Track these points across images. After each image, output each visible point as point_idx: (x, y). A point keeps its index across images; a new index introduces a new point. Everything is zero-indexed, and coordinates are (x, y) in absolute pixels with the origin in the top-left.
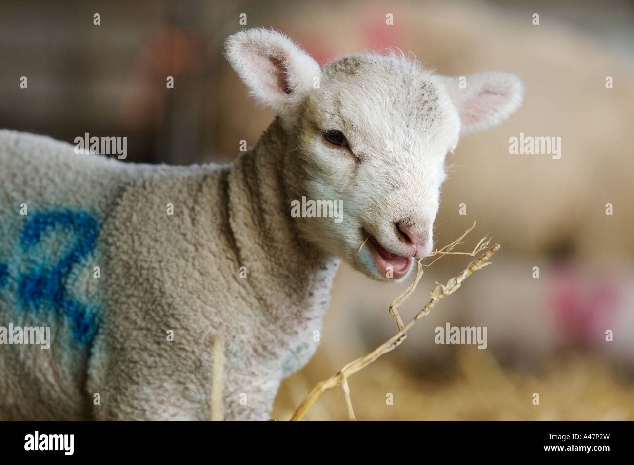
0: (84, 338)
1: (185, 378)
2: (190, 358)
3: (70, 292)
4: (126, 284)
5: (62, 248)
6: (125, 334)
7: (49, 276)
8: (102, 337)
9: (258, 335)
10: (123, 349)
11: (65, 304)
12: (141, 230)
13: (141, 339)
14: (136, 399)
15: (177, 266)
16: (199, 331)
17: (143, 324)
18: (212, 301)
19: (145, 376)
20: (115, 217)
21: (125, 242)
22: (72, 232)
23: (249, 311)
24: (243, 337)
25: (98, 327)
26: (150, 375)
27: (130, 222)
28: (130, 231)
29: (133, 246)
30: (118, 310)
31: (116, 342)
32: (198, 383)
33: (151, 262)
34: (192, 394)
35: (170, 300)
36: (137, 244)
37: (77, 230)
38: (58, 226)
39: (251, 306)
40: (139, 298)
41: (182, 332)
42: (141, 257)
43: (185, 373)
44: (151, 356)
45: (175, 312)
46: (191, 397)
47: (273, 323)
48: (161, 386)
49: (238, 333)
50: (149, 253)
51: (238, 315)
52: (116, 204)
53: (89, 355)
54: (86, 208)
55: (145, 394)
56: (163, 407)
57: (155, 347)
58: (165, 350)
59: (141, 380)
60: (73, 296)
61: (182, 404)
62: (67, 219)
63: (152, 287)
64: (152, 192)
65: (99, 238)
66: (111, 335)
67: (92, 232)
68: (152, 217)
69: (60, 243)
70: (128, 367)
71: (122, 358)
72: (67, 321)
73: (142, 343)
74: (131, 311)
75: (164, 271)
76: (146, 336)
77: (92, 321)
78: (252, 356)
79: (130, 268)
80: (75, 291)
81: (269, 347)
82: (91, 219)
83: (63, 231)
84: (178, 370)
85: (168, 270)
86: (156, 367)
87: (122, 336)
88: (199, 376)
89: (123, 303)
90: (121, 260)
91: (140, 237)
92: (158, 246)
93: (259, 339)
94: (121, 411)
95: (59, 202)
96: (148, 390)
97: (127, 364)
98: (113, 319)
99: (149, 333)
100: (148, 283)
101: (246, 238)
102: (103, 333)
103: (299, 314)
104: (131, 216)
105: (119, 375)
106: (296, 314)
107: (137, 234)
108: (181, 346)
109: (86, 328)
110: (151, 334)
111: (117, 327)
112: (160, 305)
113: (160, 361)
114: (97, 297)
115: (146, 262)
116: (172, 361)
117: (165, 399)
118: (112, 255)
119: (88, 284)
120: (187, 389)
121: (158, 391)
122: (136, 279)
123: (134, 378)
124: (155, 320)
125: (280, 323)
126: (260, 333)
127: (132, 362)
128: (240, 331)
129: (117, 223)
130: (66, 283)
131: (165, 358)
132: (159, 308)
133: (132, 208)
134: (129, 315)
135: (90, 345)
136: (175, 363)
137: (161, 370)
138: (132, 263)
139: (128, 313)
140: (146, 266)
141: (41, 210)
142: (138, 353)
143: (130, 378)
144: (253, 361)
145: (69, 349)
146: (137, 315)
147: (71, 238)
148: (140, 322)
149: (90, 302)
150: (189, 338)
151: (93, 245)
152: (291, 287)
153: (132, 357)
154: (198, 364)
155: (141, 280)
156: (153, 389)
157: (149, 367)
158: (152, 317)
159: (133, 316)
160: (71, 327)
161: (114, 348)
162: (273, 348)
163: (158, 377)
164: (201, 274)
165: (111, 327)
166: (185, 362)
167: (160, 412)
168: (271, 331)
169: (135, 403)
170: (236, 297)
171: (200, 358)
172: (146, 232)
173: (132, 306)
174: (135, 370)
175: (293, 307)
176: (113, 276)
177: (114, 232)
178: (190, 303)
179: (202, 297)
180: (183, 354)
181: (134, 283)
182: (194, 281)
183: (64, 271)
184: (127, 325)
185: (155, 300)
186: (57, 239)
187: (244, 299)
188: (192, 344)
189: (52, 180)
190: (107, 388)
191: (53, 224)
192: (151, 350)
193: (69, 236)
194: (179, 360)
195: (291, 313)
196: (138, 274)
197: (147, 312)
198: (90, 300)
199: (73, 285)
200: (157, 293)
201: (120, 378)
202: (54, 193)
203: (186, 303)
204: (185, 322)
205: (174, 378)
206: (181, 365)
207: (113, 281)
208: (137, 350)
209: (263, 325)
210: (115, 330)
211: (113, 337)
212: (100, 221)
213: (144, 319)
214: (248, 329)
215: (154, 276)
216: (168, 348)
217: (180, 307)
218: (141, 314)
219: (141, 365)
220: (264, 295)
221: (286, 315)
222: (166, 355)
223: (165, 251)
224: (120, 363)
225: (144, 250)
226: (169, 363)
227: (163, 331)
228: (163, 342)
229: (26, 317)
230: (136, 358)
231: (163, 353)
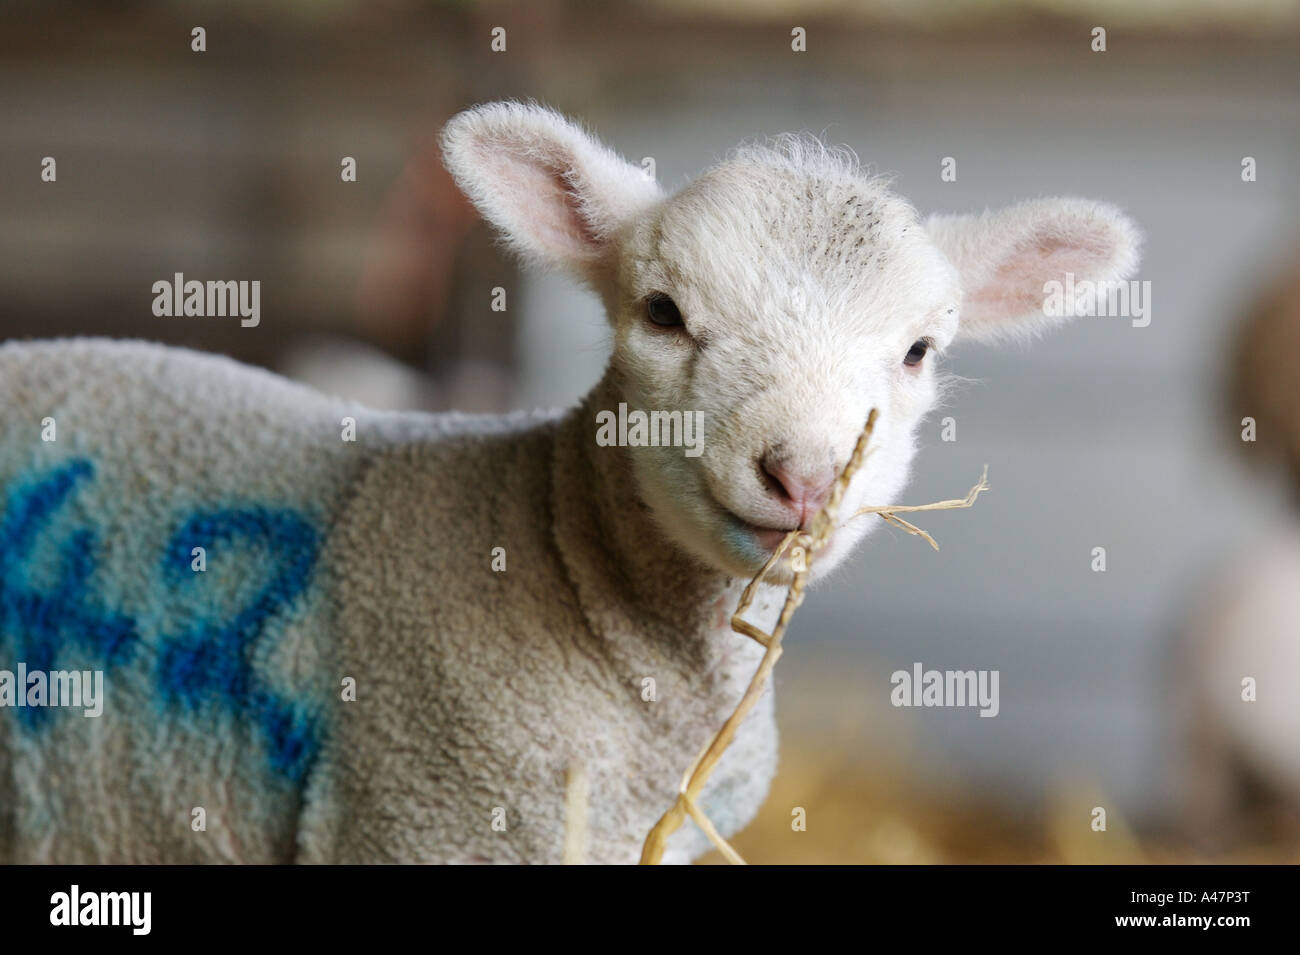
0: (292, 770)
1: (492, 849)
3: (260, 676)
4: (371, 658)
5: (247, 585)
6: (369, 762)
7: (220, 642)
8: (327, 767)
9: (636, 760)
10: (367, 792)
11: (252, 701)
12: (397, 547)
13: (400, 769)
15: (469, 618)
16: (510, 752)
17: (405, 740)
18: (533, 691)
19: (410, 846)
20: (349, 522)
21: (369, 572)
22: (266, 552)
23: (613, 711)
24: (605, 764)
25: (320, 747)
26: (421, 843)
27: (379, 530)
28: (379, 548)
29: (384, 581)
30: (355, 713)
31: (352, 778)
33: (418, 613)
35: (454, 692)
36: (391, 577)
37: (275, 548)
38: (239, 540)
39: (614, 698)
40: (397, 685)
41: (480, 754)
42: (400, 603)
43: (492, 838)
44: (422, 805)
45: (465, 715)
47: (664, 735)
49: (591, 756)
50: (414, 593)
51: (589, 718)
52: (352, 494)
53: (300, 804)
54: (294, 503)
57: (428, 786)
58: (449, 792)
59: (403, 853)
60: (267, 684)
62: (256, 524)
63: (420, 665)
65: (319, 565)
66: (343, 762)
67: (305, 552)
68: (420, 519)
69: (242, 574)
70: (377, 828)
71: (364, 811)
72: (257, 734)
73: (405, 780)
74: (381, 713)
75: (443, 630)
76: (410, 764)
77: (309, 733)
78: (627, 803)
79: (377, 626)
80: (271, 673)
81: (662, 783)
82: (305, 526)
83: (248, 549)
84: (476, 833)
85: (449, 629)
86: (431, 828)
87: (364, 766)
88: (518, 845)
89: (364, 698)
90: (361, 609)
91: (396, 560)
92: (431, 579)
93: (638, 767)
95: (240, 491)
97: (375, 821)
98: (345, 729)
99: (417, 758)
100: (414, 657)
102: (328, 760)
103: (710, 715)
104: (380, 517)
105: (361, 844)
106: (705, 716)
107: (391, 556)
108: (480, 784)
109: (297, 750)
110: (421, 760)
111: (355, 747)
112: (436, 700)
113: (440, 815)
114: (315, 686)
115: (407, 612)
116: (463, 814)
118: (344, 599)
119: (297, 658)
122: (392, 648)
123: (389, 849)
124: (427, 732)
125: (675, 734)
126: (640, 756)
127: (384, 818)
128: (596, 753)
129: (354, 533)
130: (252, 657)
131: (448, 807)
132: (435, 706)
133: (381, 501)
134: (375, 721)
135: (302, 783)
136: (469, 818)
137: (442, 833)
138: (381, 615)
139: (373, 717)
140: (409, 622)
141: (205, 507)
142: (395, 799)
143: (382, 851)
144: (631, 813)
145: (261, 791)
146: (391, 721)
147: (264, 564)
148: (398, 736)
149: (303, 696)
150: (494, 767)
151: (306, 578)
153: (384, 808)
154: (515, 820)
155: (401, 650)
157: (419, 828)
158: (422, 728)
159: (384, 725)
160: (264, 745)
161: (350, 791)
162: (668, 784)
163: (436, 848)
164: (514, 639)
165: (344, 747)
166: (489, 816)
168: (662, 751)
170: (582, 682)
171: (517, 807)
172: (409, 551)
173: (382, 703)
174: (390, 835)
175: (696, 701)
176: (346, 642)
177: (347, 553)
178: (491, 698)
179: (514, 683)
180: (484, 800)
181: (387, 655)
182: (500, 652)
183: (249, 631)
184: (373, 741)
185: (427, 691)
186: (236, 567)
187: (596, 685)
188: (501, 779)
189: (228, 447)
191: (227, 535)
192: (420, 793)
193: (260, 560)
194: (477, 812)
195: (696, 714)
196: (393, 637)
197: (412, 716)
198: (304, 690)
199: (266, 660)
200: (430, 675)
201: (361, 851)
202: (230, 471)
203: (484, 697)
204: (485, 736)
205: (470, 849)
206: (483, 823)
207: (345, 652)
208: (393, 794)
209: (643, 738)
210: (351, 752)
211: (347, 767)
212: (322, 530)
213: (407, 729)
214: (612, 746)
215: (423, 642)
216: (455, 788)
217: (473, 705)
218: (399, 719)
219: (402, 824)
220: (633, 677)
221: (685, 718)
222: (450, 802)
223: (445, 590)
224: (361, 821)
225: (406, 588)
226: (459, 818)
227: (445, 754)
228: (445, 776)
229: (173, 726)
230: (392, 809)
231: (445, 797)
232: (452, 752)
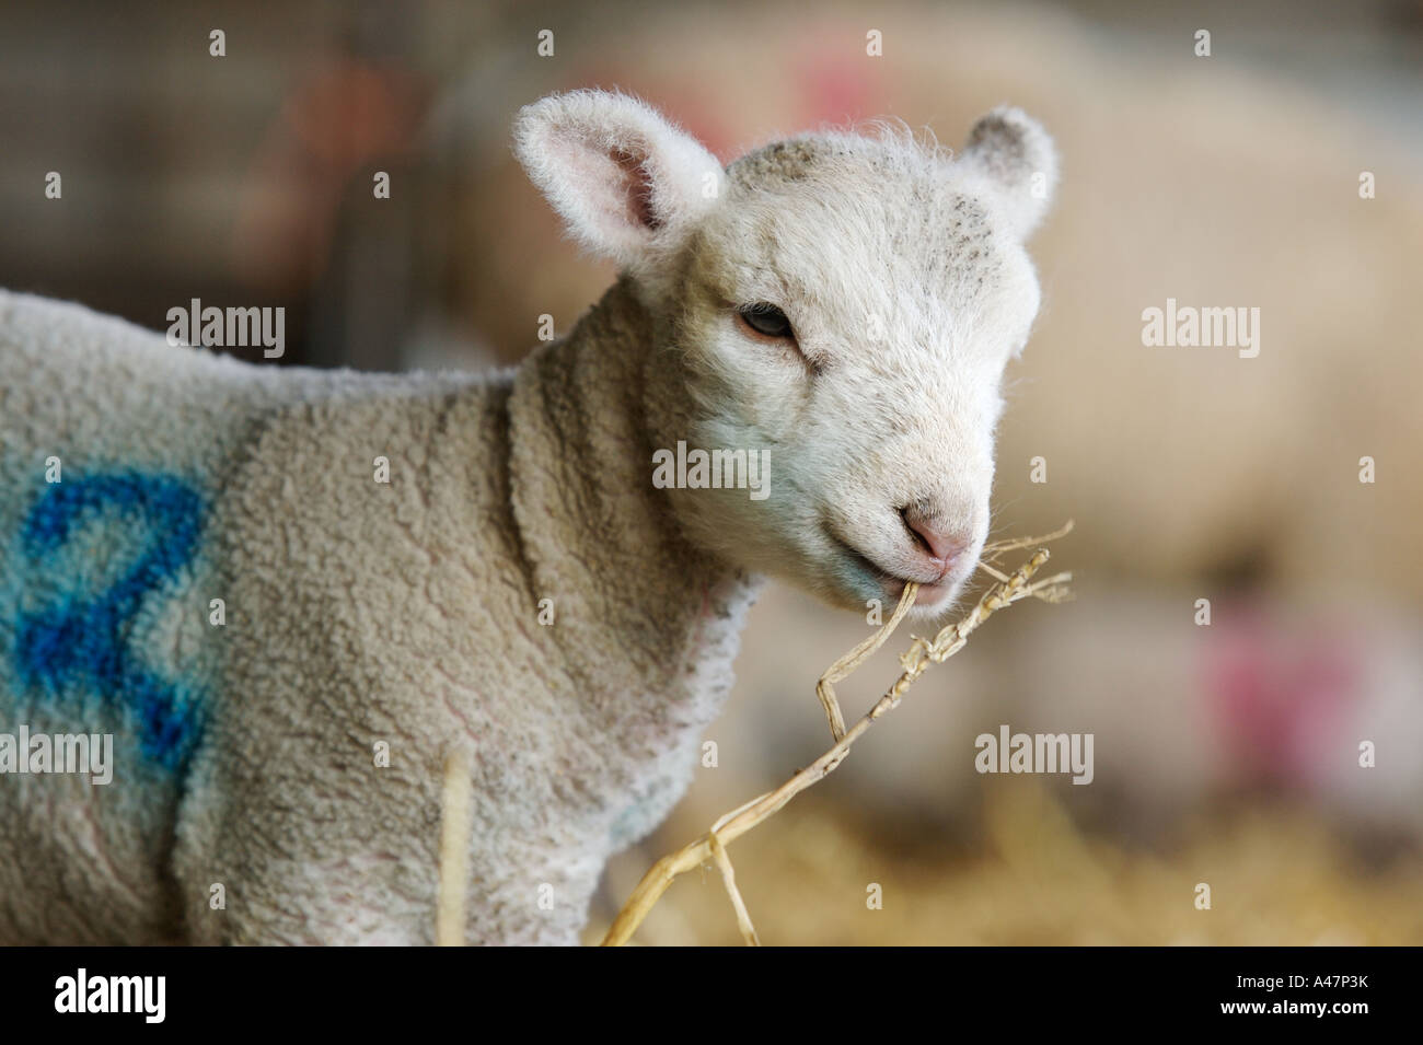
0: (169, 757)
1: (400, 846)
2: (415, 802)
3: (137, 654)
4: (268, 634)
5: (119, 556)
6: (263, 747)
7: (88, 618)
8: (211, 753)
9: (565, 756)
10: (258, 779)
11: (127, 681)
12: (303, 515)
13: (300, 756)
14: (286, 891)
15: (389, 596)
16: (436, 740)
17: (307, 725)
18: (468, 674)
19: (307, 841)
20: (243, 487)
21: (268, 542)
22: (142, 520)
23: (550, 702)
24: (534, 758)
25: (202, 731)
26: (321, 837)
27: (280, 497)
28: (279, 516)
29: (287, 553)
30: (247, 694)
31: (242, 764)
32: (428, 858)
33: (327, 586)
34: (414, 882)
35: (372, 671)
36: (295, 547)
37: (152, 516)
38: (110, 508)
39: (555, 688)
40: (299, 665)
41: (398, 742)
42: (306, 575)
43: (400, 834)
44: (323, 795)
45: (384, 697)
46: (411, 889)
47: (602, 730)
48: (344, 864)
49: (525, 748)
50: (322, 565)
51: (526, 708)
52: (244, 458)
53: (180, 792)
54: (173, 468)
55: (307, 881)
56: (348, 909)
57: (333, 775)
58: (357, 783)
59: (298, 849)
60: (144, 663)
61: (391, 903)
62: (131, 491)
63: (328, 641)
64: (330, 431)
65: (205, 534)
66: (232, 748)
67: (189, 520)
68: (330, 485)
69: (115, 545)
70: (268, 819)
71: (255, 800)
72: (130, 718)
73: (304, 767)
74: (279, 695)
75: (360, 604)
76: (312, 750)
77: (189, 717)
78: (550, 801)
79: (278, 599)
80: (149, 652)
81: (590, 784)
82: (187, 492)
83: (122, 517)
84: (384, 828)
85: (369, 604)
86: (333, 821)
87: (256, 751)
88: (429, 843)
89: (259, 678)
90: (260, 581)
91: (301, 530)
92: (343, 550)
93: (567, 763)
94: (250, 916)
95: (110, 455)
96: (313, 872)
97: (266, 812)
98: (235, 713)
99: (320, 744)
100: (320, 633)
101: (548, 539)
102: (212, 745)
103: (659, 712)
104: (282, 483)
105: (249, 837)
107: (294, 524)
108: (396, 774)
109: (175, 735)
110: (325, 746)
111: (246, 731)
112: (347, 680)
113: (344, 807)
114: (199, 665)
115: (316, 585)
116: (371, 807)
117: (350, 891)
118: (236, 571)
119: (179, 635)
120: (402, 869)
121: (337, 874)
122: (294, 624)
123: (283, 843)
124: (333, 716)
125: (617, 729)
126: (570, 749)
127: (279, 808)
128: (529, 745)
129: (249, 501)
130: (129, 633)
131: (354, 799)
132: (345, 688)
133: (282, 466)
134: (273, 703)
135: (183, 770)
136: (377, 811)
137: (346, 826)
138: (283, 588)
139: (270, 698)
140: (316, 595)
141: (70, 472)
142: (292, 788)
143: (274, 845)
144: (552, 813)
145: (131, 781)
146: (291, 703)
147: (139, 535)
148: (299, 720)
149: (185, 676)
150: (413, 756)
151: (191, 549)
152: (646, 650)
153: (279, 797)
154: (432, 815)
155: (305, 626)
156: (325, 869)
157: (319, 821)
158: (328, 709)
159: (283, 707)
160: (137, 731)
161: (237, 778)
162: (598, 785)
163: (338, 843)
164: (444, 614)
165: (232, 730)
166: (401, 810)
167: (340, 920)
168: (595, 747)
169: (283, 899)
170: (524, 669)
171: (437, 801)
172: (317, 520)
173: (280, 683)
174: (284, 827)
175: (648, 696)
176: (238, 616)
177: (241, 520)
178: (417, 679)
179: (446, 664)
180: (399, 793)
181: (288, 632)
182: (427, 630)
183: (123, 607)
184: (269, 725)
185: (336, 670)
186: (106, 536)
187: (540, 673)
188: (421, 768)
189: (94, 405)
190: (218, 865)
191: (97, 503)
192: (324, 783)
193: (136, 530)
194: (388, 806)
195: (643, 708)
196: (297, 611)
197: (315, 698)
198: (185, 672)
199: (145, 638)
200: (341, 654)
201: (249, 845)
202: (97, 433)
203: (410, 678)
204: (407, 721)
205: (375, 845)
206: (392, 817)
207: (236, 628)
208: (291, 782)
209: (578, 732)
210: (240, 737)
211: (234, 752)
212: (208, 496)
213: (309, 712)
214: (545, 739)
215: (332, 617)
216: (363, 778)
217: (395, 687)
218: (301, 702)
219: (300, 815)
220: (585, 665)
221: (631, 711)
222: (357, 794)
223: (362, 561)
224: (250, 811)
225: (313, 559)
226: (365, 810)
227: (353, 741)
228: (351, 765)
229: (33, 710)
230: (288, 798)
231: (351, 788)
232: (363, 739)
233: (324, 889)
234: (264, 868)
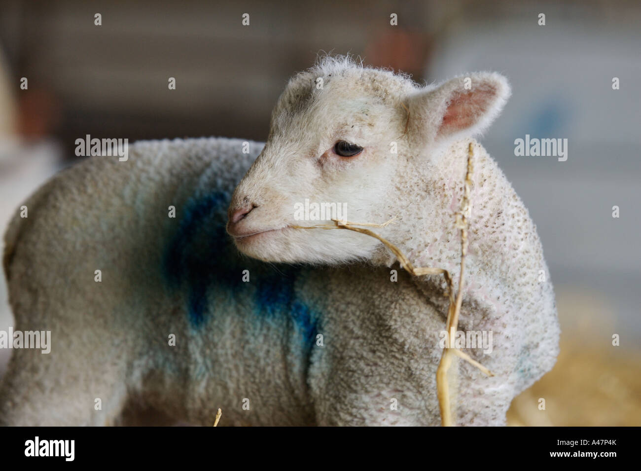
1: (402, 386)
2: (403, 367)
6: (344, 343)
10: (342, 358)
11: (294, 308)
13: (357, 347)
14: (355, 407)
16: (401, 340)
17: (360, 333)
19: (362, 384)
26: (368, 383)
30: (338, 319)
31: (336, 351)
32: (415, 390)
34: (411, 401)
40: (358, 306)
43: (401, 381)
44: (368, 365)
46: (410, 404)
48: (379, 395)
55: (364, 403)
56: (382, 415)
57: (370, 355)
58: (380, 358)
59: (359, 388)
60: (302, 301)
61: (402, 411)
66: (332, 344)
70: (347, 375)
71: (341, 367)
72: (297, 327)
73: (359, 352)
74: (350, 320)
76: (362, 344)
84: (394, 378)
86: (372, 376)
87: (341, 345)
88: (414, 384)
94: (341, 419)
96: (366, 398)
97: (346, 372)
99: (366, 341)
108: (393, 354)
110: (367, 343)
111: (337, 336)
112: (373, 314)
113: (376, 370)
116: (387, 369)
117: (384, 408)
120: (404, 396)
121: (377, 399)
123: (353, 386)
124: (370, 329)
127: (350, 371)
131: (380, 366)
132: (373, 317)
134: (347, 324)
135: (309, 354)
136: (390, 371)
137: (378, 378)
139: (346, 321)
142: (355, 362)
143: (349, 387)
146: (354, 323)
148: (358, 331)
150: (397, 346)
153: (350, 366)
154: (410, 372)
156: (372, 398)
157: (367, 376)
158: (368, 327)
159: (351, 326)
161: (335, 358)
163: (376, 386)
165: (332, 336)
167: (379, 420)
169: (354, 411)
171: (410, 366)
173: (351, 315)
174: (353, 379)
180: (396, 363)
184: (346, 333)
185: (370, 309)
188: (401, 352)
190: (327, 396)
192: (366, 359)
197: (363, 321)
201: (339, 387)
205: (391, 386)
206: (396, 373)
208: (354, 359)
210: (336, 339)
211: (333, 346)
213: (361, 327)
216: (382, 356)
218: (358, 323)
219: (359, 374)
222: (380, 363)
224: (339, 372)
226: (385, 370)
227: (378, 339)
228: (378, 350)
229: (263, 322)
230: (353, 367)
231: (378, 361)
232: (381, 339)
233: (371, 406)
234: (345, 397)
